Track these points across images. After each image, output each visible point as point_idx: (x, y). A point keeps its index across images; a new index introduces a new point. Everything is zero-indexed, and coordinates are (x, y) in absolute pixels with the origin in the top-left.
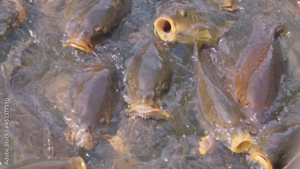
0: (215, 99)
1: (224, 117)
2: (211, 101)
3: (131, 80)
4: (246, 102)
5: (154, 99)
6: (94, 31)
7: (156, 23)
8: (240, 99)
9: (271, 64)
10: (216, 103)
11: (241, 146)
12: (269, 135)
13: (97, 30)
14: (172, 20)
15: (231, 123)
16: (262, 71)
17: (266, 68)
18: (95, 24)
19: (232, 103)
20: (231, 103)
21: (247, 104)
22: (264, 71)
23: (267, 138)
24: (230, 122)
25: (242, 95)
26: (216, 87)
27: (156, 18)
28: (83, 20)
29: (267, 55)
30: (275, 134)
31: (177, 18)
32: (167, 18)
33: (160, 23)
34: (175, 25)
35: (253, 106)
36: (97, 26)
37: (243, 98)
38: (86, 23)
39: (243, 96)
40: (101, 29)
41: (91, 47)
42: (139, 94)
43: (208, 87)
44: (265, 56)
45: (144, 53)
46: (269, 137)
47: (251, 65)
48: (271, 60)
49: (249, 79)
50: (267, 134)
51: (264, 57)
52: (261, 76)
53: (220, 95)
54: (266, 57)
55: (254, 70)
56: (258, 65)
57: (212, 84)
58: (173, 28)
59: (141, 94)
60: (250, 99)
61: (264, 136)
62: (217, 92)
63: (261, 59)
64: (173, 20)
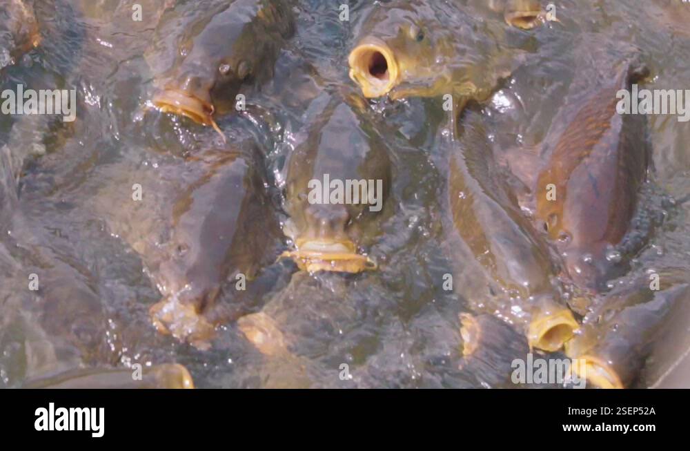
0: (492, 231)
1: (513, 273)
2: (483, 235)
3: (296, 186)
4: (561, 232)
5: (347, 228)
6: (218, 73)
7: (352, 58)
8: (548, 224)
9: (620, 143)
10: (494, 239)
11: (550, 335)
12: (613, 313)
13: (224, 71)
14: (389, 50)
15: (529, 286)
16: (599, 159)
17: (609, 154)
18: (218, 59)
19: (530, 239)
20: (527, 239)
21: (564, 237)
22: (602, 161)
23: (611, 321)
24: (526, 284)
25: (552, 216)
26: (494, 202)
27: (353, 47)
28: (191, 50)
29: (609, 123)
30: (627, 309)
31: (400, 46)
32: (378, 45)
33: (362, 56)
34: (396, 60)
35: (576, 241)
36: (224, 62)
37: (554, 223)
38: (197, 56)
39: (556, 217)
40: (233, 69)
41: (211, 110)
42: (312, 217)
43: (476, 202)
44: (605, 125)
45: (326, 122)
46: (613, 318)
47: (572, 146)
48: (620, 135)
49: (569, 178)
50: (609, 311)
51: (604, 129)
52: (595, 171)
53: (504, 223)
54: (609, 127)
55: (581, 158)
56: (590, 147)
57: (486, 196)
58: (392, 70)
59: (317, 216)
60: (571, 223)
61: (603, 315)
62: (496, 214)
63: (597, 132)
64: (391, 49)
